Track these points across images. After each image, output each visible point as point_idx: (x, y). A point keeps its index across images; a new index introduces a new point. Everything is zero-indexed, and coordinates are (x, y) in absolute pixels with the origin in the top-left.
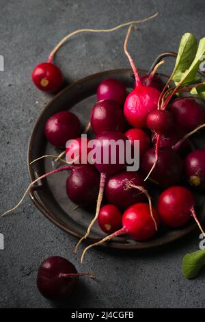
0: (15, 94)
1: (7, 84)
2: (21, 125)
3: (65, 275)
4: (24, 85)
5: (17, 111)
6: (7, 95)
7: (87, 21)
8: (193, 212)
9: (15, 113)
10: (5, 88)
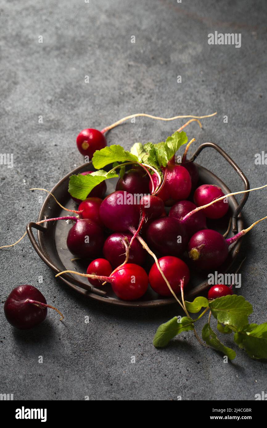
0: (58, 154)
1: (54, 144)
2: (51, 180)
3: (31, 301)
4: (70, 148)
5: (53, 168)
6: (50, 153)
7: (153, 110)
8: (182, 282)
9: (50, 168)
10: (50, 146)
